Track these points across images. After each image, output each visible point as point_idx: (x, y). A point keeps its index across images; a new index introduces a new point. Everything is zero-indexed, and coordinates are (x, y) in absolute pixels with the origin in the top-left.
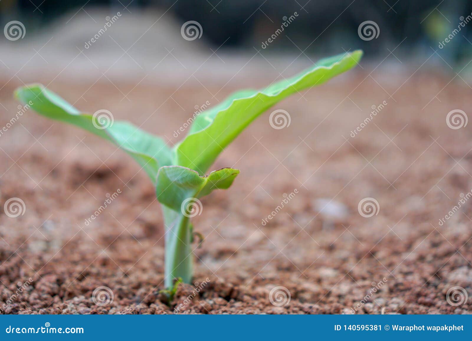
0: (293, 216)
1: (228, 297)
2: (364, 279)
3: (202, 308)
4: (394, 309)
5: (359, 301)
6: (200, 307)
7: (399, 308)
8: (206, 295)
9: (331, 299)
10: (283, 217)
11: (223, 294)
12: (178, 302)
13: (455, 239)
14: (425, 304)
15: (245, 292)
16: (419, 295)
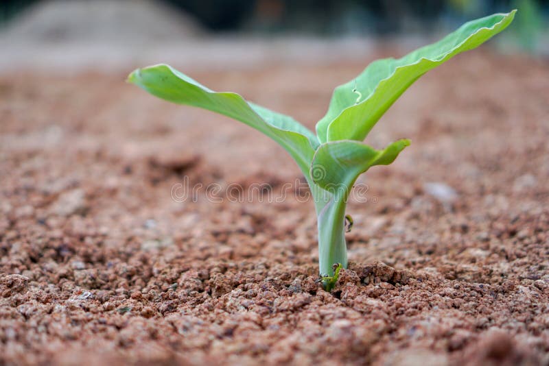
0: (408, 202)
1: (392, 281)
2: (519, 256)
3: (371, 292)
5: (525, 278)
6: (368, 292)
8: (367, 281)
9: (495, 278)
10: (398, 203)
11: (386, 278)
12: (343, 289)
15: (410, 275)
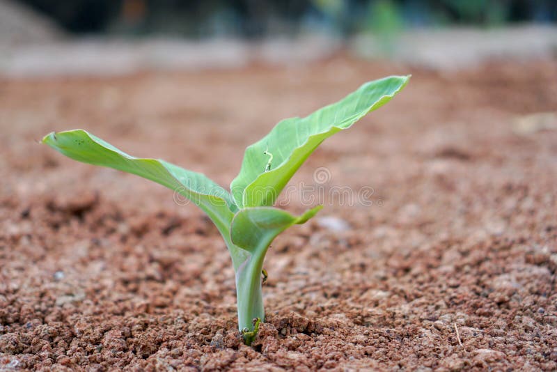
1: (307, 331)
2: (417, 296)
3: (290, 345)
4: (463, 324)
5: (425, 319)
6: (287, 344)
7: (466, 322)
8: (284, 332)
9: (398, 320)
11: (301, 329)
12: (263, 343)
13: (481, 246)
14: (484, 314)
15: (323, 324)
16: (475, 306)
